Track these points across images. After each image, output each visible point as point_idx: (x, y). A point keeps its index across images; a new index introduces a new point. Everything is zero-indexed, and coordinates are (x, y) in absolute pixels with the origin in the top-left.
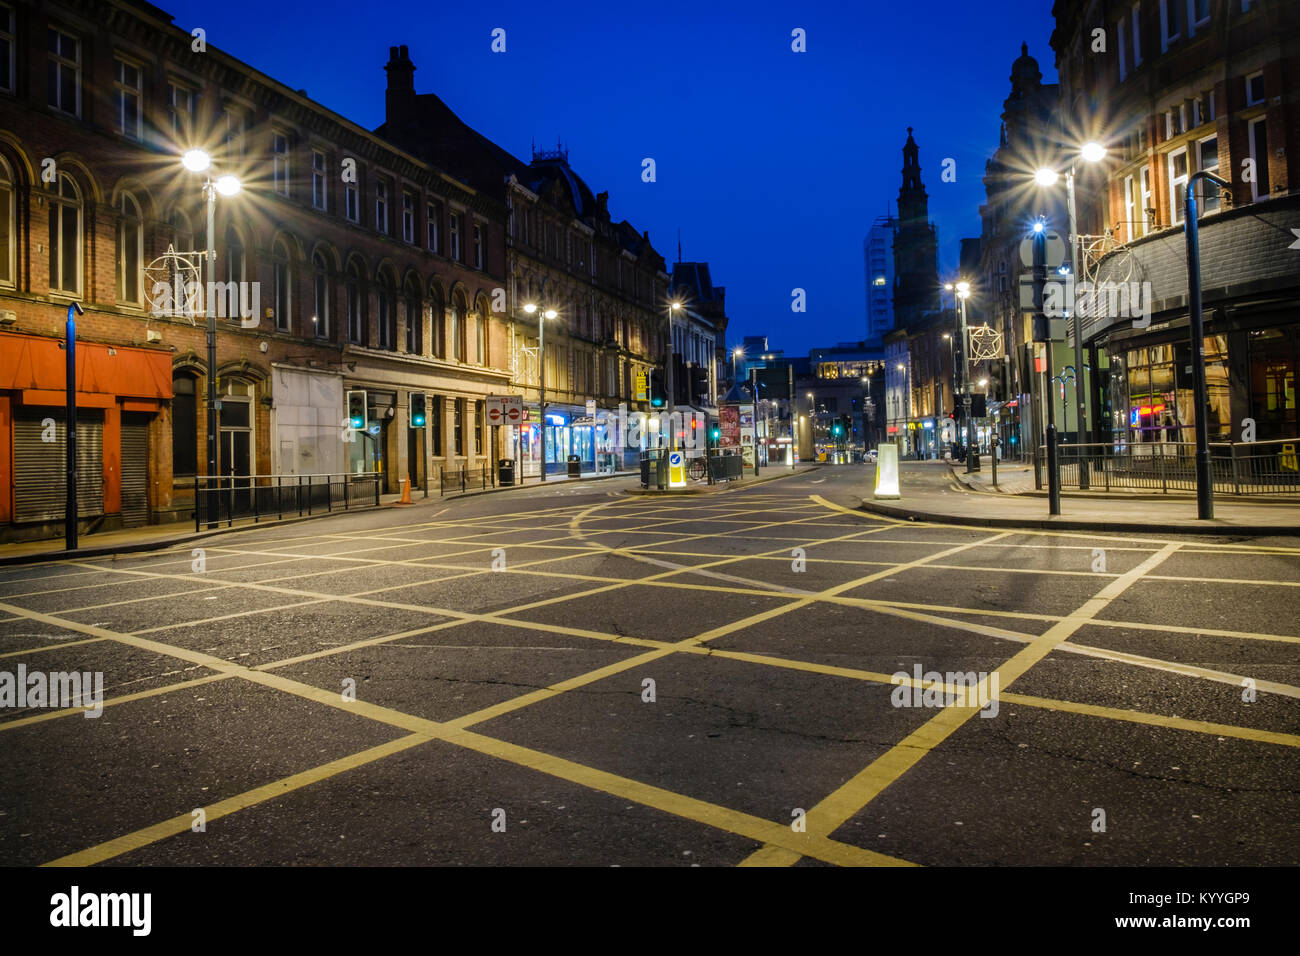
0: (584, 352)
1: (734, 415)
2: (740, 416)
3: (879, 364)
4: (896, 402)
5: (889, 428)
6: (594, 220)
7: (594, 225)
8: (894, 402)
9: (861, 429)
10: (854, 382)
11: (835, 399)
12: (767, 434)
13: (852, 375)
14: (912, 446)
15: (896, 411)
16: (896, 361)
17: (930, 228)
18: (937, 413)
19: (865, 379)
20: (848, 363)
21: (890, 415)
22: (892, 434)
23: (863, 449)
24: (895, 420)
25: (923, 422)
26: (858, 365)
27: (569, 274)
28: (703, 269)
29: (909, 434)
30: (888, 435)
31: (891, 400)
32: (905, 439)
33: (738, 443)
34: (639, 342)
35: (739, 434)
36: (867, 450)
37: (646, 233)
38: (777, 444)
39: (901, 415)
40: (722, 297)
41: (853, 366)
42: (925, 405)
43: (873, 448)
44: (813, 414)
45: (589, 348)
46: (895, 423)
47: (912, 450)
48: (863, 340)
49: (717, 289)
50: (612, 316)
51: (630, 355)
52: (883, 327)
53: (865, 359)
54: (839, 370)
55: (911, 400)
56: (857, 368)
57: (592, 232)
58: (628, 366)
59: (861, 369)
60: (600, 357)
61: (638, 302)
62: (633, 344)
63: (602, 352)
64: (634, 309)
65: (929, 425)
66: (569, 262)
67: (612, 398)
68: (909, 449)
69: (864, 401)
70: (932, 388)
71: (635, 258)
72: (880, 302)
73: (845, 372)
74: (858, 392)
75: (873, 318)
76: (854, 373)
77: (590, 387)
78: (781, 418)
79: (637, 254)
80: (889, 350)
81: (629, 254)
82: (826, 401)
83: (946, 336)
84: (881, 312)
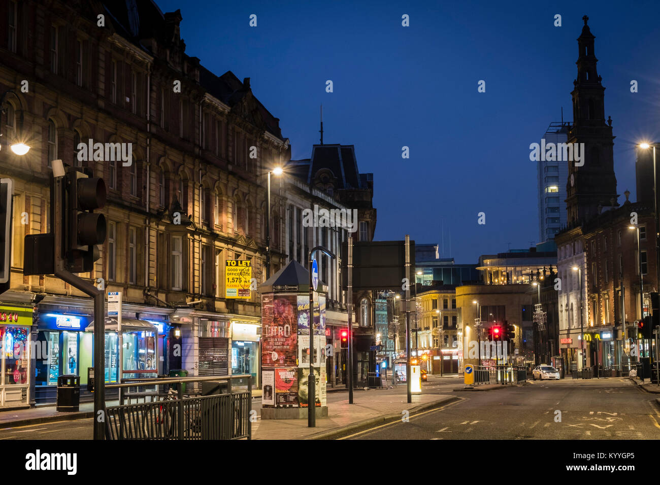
0: (128, 225)
1: (288, 312)
2: (297, 313)
3: (551, 269)
4: (569, 309)
5: (563, 340)
6: (155, 44)
7: (155, 52)
8: (567, 310)
9: (531, 340)
10: (523, 289)
11: (504, 307)
12: (431, 345)
13: (522, 282)
14: (588, 360)
15: (570, 320)
16: (570, 262)
17: (607, 123)
18: (618, 321)
19: (535, 284)
20: (518, 269)
21: (563, 325)
22: (565, 347)
23: (533, 363)
24: (569, 330)
25: (601, 333)
26: (528, 271)
27: (100, 110)
28: (348, 152)
29: (585, 347)
30: (561, 347)
31: (564, 308)
32: (580, 352)
33: (293, 362)
34: (230, 220)
35: (296, 346)
36: (537, 364)
37: (247, 80)
38: (441, 355)
39: (575, 325)
40: (371, 185)
41: (524, 272)
42: (603, 314)
43: (543, 362)
44: (477, 323)
45: (138, 221)
46: (568, 334)
47: (588, 365)
48: (534, 246)
49: (364, 176)
50: (185, 180)
51: (214, 236)
52: (555, 225)
53: (536, 264)
54: (508, 276)
55: (587, 307)
56: (527, 274)
57: (149, 59)
58: (209, 253)
59: (532, 275)
60: (160, 235)
61: (230, 167)
62: (221, 222)
63: (162, 228)
64: (223, 176)
65: (607, 336)
66: (102, 93)
67: (176, 292)
68: (584, 363)
69: (534, 309)
70: (612, 293)
71: (227, 109)
72: (553, 210)
73: (515, 278)
74: (527, 300)
75: (546, 227)
76: (525, 279)
77: (140, 275)
78: (446, 327)
79: (230, 104)
80: (562, 251)
81: (216, 102)
82: (494, 309)
83: (632, 228)
84: (554, 220)
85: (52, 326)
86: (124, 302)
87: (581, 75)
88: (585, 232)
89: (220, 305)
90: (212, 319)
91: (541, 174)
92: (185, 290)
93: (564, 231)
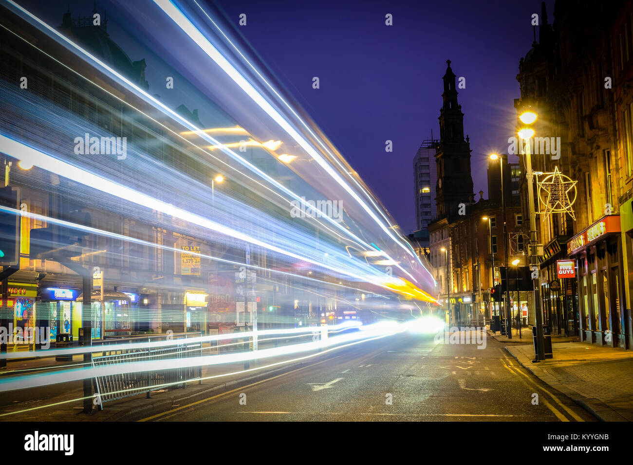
3: (425, 250)
4: (439, 280)
14: (454, 318)
16: (439, 245)
17: (465, 140)
18: (475, 289)
25: (463, 298)
29: (451, 308)
35: (235, 310)
38: (344, 316)
39: (444, 292)
42: (464, 283)
47: (454, 321)
48: (412, 233)
52: (428, 217)
55: (452, 279)
65: (467, 300)
67: (144, 270)
72: (426, 205)
75: (421, 218)
80: (433, 237)
83: (485, 219)
84: (427, 213)
87: (446, 104)
88: (450, 222)
89: (177, 280)
91: (416, 179)
92: (151, 269)
93: (434, 222)
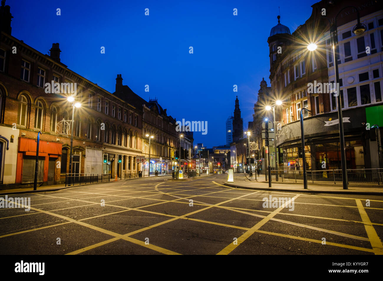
2: (196, 162)
3: (229, 150)
4: (233, 159)
6: (163, 115)
9: (225, 166)
10: (223, 155)
11: (218, 158)
12: (202, 166)
15: (233, 161)
16: (233, 150)
17: (241, 119)
18: (242, 162)
19: (226, 154)
20: (222, 150)
21: (231, 162)
23: (225, 170)
26: (224, 151)
27: (157, 128)
29: (236, 167)
30: (231, 167)
33: (195, 168)
34: (173, 144)
35: (196, 166)
38: (205, 169)
39: (234, 163)
40: (193, 134)
42: (240, 161)
43: (227, 170)
44: (213, 162)
45: (161, 145)
46: (232, 165)
48: (225, 145)
50: (167, 138)
51: (171, 147)
52: (230, 142)
53: (225, 149)
54: (220, 152)
55: (236, 159)
57: (163, 118)
58: (170, 149)
59: (225, 151)
60: (164, 147)
62: (171, 144)
65: (240, 165)
66: (157, 125)
69: (225, 159)
70: (241, 156)
71: (172, 124)
72: (230, 136)
73: (221, 152)
74: (224, 157)
75: (228, 137)
76: (223, 152)
77: (161, 154)
78: (206, 163)
79: (173, 123)
80: (232, 147)
81: (171, 123)
82: (216, 159)
83: (245, 144)
84: (230, 138)
85: (151, 162)
86: (162, 159)
87: (236, 108)
88: (236, 143)
89: (171, 159)
90: (170, 161)
91: (227, 128)
92: (167, 157)
93: (232, 143)
